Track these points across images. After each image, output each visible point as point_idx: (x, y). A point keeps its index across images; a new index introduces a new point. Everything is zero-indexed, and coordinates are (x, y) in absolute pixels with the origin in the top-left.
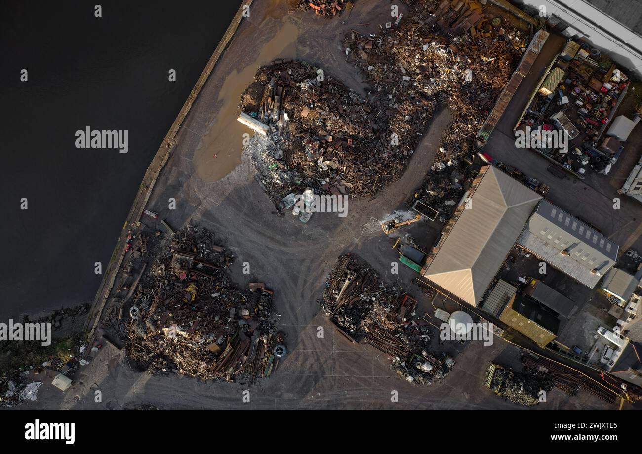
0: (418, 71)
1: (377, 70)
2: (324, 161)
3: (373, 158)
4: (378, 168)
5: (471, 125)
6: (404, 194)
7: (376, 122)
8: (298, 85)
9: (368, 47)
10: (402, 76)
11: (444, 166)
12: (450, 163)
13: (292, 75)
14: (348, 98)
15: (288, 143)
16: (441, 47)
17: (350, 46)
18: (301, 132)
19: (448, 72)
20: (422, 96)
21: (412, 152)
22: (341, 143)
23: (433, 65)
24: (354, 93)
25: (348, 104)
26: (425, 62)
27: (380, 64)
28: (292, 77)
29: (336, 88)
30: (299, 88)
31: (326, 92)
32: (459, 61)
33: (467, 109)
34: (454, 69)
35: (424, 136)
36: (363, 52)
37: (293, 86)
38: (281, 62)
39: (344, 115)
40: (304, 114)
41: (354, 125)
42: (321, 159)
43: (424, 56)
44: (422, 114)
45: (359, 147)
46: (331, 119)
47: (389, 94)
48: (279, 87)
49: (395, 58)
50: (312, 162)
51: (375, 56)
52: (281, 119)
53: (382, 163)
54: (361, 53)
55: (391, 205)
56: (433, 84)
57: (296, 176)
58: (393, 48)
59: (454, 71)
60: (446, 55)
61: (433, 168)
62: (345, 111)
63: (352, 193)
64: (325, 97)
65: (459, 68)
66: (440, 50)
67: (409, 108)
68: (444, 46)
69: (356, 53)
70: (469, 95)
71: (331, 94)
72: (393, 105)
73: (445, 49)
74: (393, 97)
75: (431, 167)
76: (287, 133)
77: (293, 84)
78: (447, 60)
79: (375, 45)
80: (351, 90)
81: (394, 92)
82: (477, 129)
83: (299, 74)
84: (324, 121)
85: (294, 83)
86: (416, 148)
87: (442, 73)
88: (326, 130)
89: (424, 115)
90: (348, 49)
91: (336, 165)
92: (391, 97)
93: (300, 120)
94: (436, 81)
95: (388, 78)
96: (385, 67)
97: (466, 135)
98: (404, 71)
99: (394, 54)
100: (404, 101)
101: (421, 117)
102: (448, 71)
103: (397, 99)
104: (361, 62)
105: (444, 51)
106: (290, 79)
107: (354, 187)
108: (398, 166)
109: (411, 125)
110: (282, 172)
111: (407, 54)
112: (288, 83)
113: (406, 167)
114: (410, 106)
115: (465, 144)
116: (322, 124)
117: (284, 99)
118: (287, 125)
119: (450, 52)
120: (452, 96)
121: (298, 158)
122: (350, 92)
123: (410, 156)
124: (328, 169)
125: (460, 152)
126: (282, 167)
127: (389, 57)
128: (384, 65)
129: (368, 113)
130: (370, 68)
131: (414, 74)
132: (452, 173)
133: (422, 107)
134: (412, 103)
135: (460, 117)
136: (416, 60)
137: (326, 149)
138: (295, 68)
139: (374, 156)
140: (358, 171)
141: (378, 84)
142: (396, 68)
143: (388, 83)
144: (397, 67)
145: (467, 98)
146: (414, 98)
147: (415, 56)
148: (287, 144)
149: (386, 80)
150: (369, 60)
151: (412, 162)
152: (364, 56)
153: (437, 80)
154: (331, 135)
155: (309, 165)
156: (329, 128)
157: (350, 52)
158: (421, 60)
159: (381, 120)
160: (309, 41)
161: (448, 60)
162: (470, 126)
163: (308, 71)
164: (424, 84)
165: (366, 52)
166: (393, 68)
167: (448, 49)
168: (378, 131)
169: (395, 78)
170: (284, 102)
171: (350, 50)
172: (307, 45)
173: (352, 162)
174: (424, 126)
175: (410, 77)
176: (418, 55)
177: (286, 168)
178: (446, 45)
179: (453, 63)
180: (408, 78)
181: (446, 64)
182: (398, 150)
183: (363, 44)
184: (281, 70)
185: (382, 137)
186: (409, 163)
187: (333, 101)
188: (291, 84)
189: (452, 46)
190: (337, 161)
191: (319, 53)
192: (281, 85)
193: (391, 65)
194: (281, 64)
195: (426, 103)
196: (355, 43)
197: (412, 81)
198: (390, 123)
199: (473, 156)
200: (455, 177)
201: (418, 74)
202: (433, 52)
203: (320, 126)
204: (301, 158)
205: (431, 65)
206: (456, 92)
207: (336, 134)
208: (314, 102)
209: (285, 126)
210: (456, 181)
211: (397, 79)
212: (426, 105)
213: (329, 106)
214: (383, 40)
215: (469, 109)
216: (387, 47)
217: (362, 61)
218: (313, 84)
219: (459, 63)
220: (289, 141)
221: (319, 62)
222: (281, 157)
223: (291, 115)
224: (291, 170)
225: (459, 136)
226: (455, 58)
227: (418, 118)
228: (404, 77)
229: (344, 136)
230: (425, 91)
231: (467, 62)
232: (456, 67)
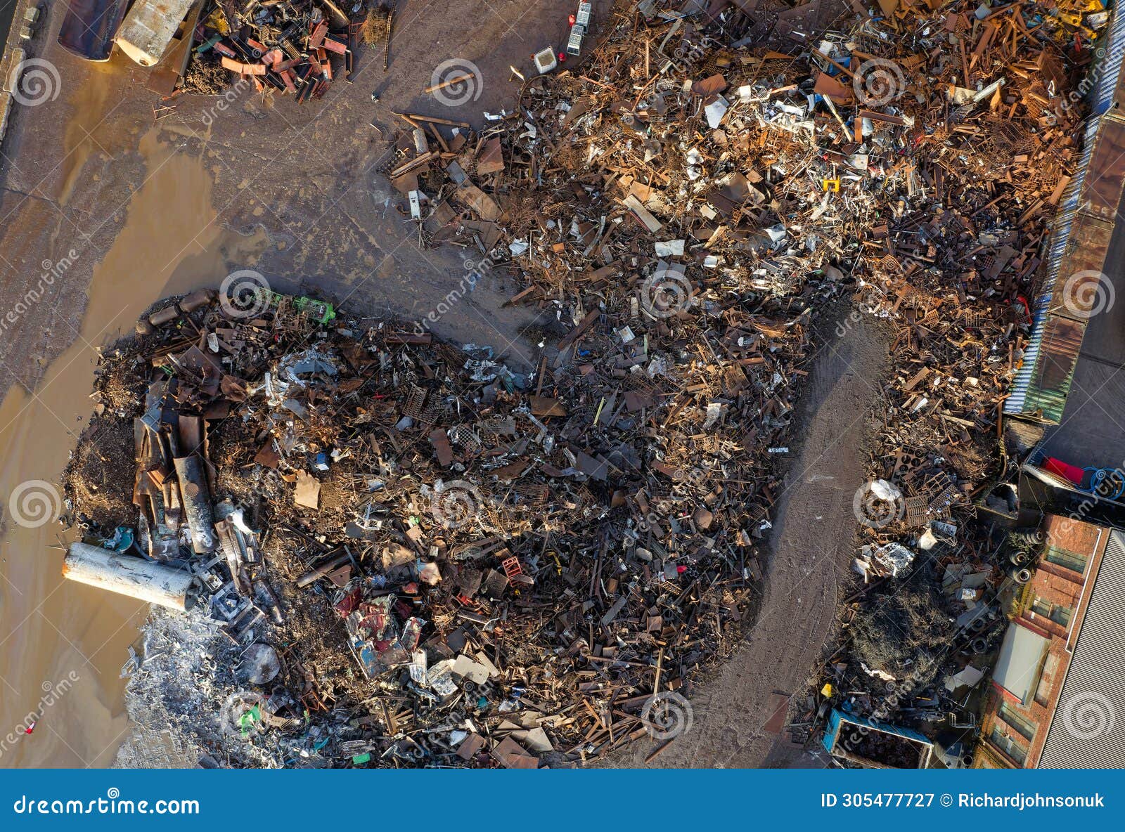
0: (708, 212)
1: (547, 251)
2: (431, 663)
3: (623, 601)
4: (652, 633)
5: (977, 371)
6: (779, 692)
7: (597, 451)
8: (252, 392)
9: (491, 166)
10: (652, 243)
11: (910, 557)
12: (927, 541)
13: (223, 352)
14: (465, 383)
15: (283, 616)
16: (781, 97)
17: (420, 179)
18: (318, 565)
19: (836, 189)
20: (750, 307)
21: (769, 525)
22: (478, 581)
23: (763, 173)
24: (483, 355)
25: (468, 415)
26: (728, 170)
27: (550, 224)
28: (226, 360)
29: (406, 357)
30: (260, 399)
31: (366, 393)
32: (866, 131)
33: (938, 309)
34: (857, 172)
35: (795, 454)
36: (475, 190)
37: (235, 399)
38: (173, 313)
39: (460, 467)
40: (306, 495)
41: (511, 502)
42: (420, 658)
43: (719, 148)
44: (767, 376)
45: (555, 569)
46: (413, 496)
47: (622, 325)
48: (182, 418)
49: (603, 181)
50: (389, 682)
51: (523, 194)
52: (224, 538)
53: (664, 612)
54: (470, 195)
55: (739, 750)
56: (783, 250)
57: (346, 737)
58: (586, 146)
59: (858, 178)
60: (810, 125)
61: (864, 566)
62: (458, 449)
63: (577, 743)
64: (363, 417)
65: (873, 164)
66: (778, 110)
67: (711, 369)
68: (792, 88)
69: (450, 201)
70: (932, 252)
71: (389, 394)
72: (645, 365)
73: (799, 99)
74: (639, 334)
75: (853, 564)
76: (267, 581)
77: (234, 392)
78: (820, 141)
79: (513, 153)
80: (467, 347)
81: (635, 312)
82: (1005, 381)
83: (249, 344)
84: (391, 514)
85: (235, 385)
86: (777, 504)
87: (812, 197)
88: (407, 544)
89: (778, 379)
90: (413, 195)
91: (483, 670)
92: (628, 336)
93: (298, 527)
94: (792, 237)
95: (596, 266)
96: (575, 229)
97: (966, 415)
98: (653, 225)
99: (595, 167)
100: (683, 342)
101: (769, 390)
102: (832, 185)
103: (654, 337)
104: (478, 232)
105: (798, 110)
106: (218, 369)
107: (579, 719)
108: (728, 597)
109: (738, 437)
110: (288, 738)
111: (648, 158)
112: (212, 391)
113: (757, 588)
114: (715, 363)
115: (972, 454)
116: (384, 524)
117: (214, 460)
118: (258, 554)
119: (821, 107)
120: (868, 274)
121: (329, 674)
122: (466, 356)
123: (764, 543)
124: (456, 688)
125: (959, 487)
126: (279, 722)
127: (580, 184)
128: (567, 221)
129: (556, 423)
130: (518, 247)
131: (698, 223)
132: (948, 573)
133: (764, 349)
134: (718, 349)
135: (920, 344)
136: (690, 172)
137: (427, 614)
138: (227, 326)
139: (623, 590)
140: (577, 668)
141: (568, 298)
142: (619, 221)
143: (603, 285)
144: (623, 216)
145: (929, 265)
146: (720, 325)
147: (680, 159)
148: (280, 620)
149: (594, 277)
150: (506, 217)
151: (776, 563)
152: (482, 204)
153: (797, 233)
154: (431, 559)
155: (380, 693)
156: (414, 534)
157: (424, 206)
158: (710, 169)
159: (616, 433)
160: (258, 203)
161: (825, 142)
162: (974, 381)
163: (278, 325)
164: (747, 261)
165: (488, 190)
166: (608, 225)
167: (810, 98)
168: (614, 484)
169: (628, 260)
170: (217, 469)
171: (423, 196)
172: (256, 219)
173: (542, 641)
174: (787, 416)
175: (681, 243)
176: (694, 151)
177: (297, 722)
178: (798, 81)
179: (846, 150)
180: (676, 247)
181: (819, 160)
182: (710, 542)
183: (465, 161)
184: (177, 345)
185: (637, 506)
186: (765, 570)
187: (405, 422)
188: (225, 390)
189: (823, 80)
190: (481, 656)
191: (310, 238)
192: (189, 410)
193: (597, 213)
194: (175, 320)
195: (774, 334)
196: (435, 165)
197: (694, 253)
198: (653, 440)
199: (1014, 487)
200: (959, 584)
201: (713, 224)
202: (752, 126)
203: (378, 536)
204: (342, 672)
205: (755, 177)
206: (880, 252)
207: (448, 548)
208: (327, 450)
209: (251, 558)
210: (968, 595)
211: (634, 261)
212: (776, 340)
213: (388, 452)
214: (538, 123)
215: (949, 306)
216: (565, 147)
217: (482, 226)
218: (305, 376)
219: (868, 140)
220: (282, 608)
221: (320, 272)
222: (273, 674)
223: (258, 516)
224: (319, 717)
225: (938, 425)
226: (851, 126)
227: (756, 396)
228: (659, 246)
229: (484, 547)
230: (760, 284)
231: (899, 128)
232: (860, 161)
